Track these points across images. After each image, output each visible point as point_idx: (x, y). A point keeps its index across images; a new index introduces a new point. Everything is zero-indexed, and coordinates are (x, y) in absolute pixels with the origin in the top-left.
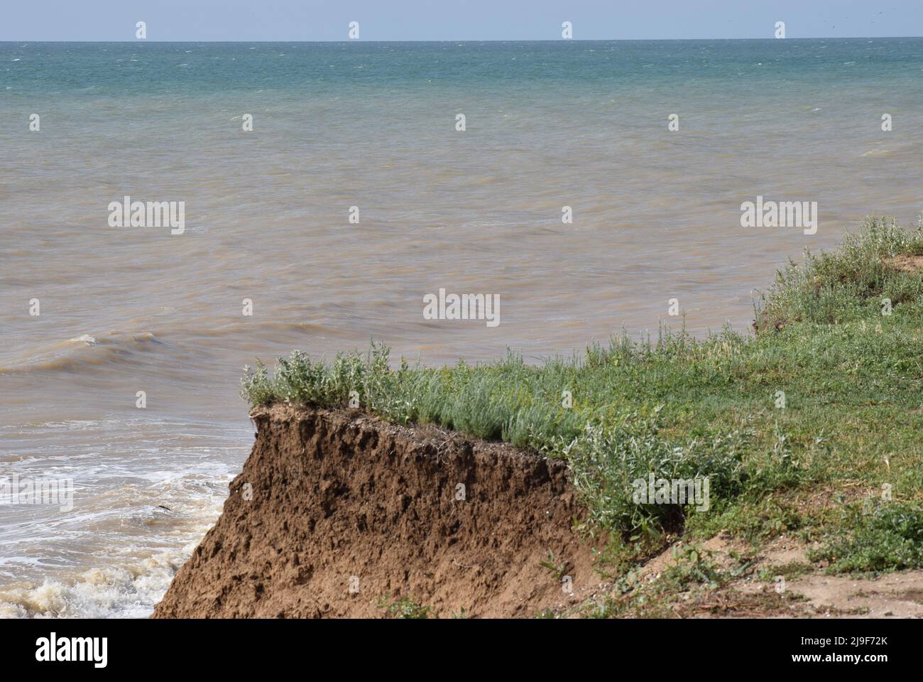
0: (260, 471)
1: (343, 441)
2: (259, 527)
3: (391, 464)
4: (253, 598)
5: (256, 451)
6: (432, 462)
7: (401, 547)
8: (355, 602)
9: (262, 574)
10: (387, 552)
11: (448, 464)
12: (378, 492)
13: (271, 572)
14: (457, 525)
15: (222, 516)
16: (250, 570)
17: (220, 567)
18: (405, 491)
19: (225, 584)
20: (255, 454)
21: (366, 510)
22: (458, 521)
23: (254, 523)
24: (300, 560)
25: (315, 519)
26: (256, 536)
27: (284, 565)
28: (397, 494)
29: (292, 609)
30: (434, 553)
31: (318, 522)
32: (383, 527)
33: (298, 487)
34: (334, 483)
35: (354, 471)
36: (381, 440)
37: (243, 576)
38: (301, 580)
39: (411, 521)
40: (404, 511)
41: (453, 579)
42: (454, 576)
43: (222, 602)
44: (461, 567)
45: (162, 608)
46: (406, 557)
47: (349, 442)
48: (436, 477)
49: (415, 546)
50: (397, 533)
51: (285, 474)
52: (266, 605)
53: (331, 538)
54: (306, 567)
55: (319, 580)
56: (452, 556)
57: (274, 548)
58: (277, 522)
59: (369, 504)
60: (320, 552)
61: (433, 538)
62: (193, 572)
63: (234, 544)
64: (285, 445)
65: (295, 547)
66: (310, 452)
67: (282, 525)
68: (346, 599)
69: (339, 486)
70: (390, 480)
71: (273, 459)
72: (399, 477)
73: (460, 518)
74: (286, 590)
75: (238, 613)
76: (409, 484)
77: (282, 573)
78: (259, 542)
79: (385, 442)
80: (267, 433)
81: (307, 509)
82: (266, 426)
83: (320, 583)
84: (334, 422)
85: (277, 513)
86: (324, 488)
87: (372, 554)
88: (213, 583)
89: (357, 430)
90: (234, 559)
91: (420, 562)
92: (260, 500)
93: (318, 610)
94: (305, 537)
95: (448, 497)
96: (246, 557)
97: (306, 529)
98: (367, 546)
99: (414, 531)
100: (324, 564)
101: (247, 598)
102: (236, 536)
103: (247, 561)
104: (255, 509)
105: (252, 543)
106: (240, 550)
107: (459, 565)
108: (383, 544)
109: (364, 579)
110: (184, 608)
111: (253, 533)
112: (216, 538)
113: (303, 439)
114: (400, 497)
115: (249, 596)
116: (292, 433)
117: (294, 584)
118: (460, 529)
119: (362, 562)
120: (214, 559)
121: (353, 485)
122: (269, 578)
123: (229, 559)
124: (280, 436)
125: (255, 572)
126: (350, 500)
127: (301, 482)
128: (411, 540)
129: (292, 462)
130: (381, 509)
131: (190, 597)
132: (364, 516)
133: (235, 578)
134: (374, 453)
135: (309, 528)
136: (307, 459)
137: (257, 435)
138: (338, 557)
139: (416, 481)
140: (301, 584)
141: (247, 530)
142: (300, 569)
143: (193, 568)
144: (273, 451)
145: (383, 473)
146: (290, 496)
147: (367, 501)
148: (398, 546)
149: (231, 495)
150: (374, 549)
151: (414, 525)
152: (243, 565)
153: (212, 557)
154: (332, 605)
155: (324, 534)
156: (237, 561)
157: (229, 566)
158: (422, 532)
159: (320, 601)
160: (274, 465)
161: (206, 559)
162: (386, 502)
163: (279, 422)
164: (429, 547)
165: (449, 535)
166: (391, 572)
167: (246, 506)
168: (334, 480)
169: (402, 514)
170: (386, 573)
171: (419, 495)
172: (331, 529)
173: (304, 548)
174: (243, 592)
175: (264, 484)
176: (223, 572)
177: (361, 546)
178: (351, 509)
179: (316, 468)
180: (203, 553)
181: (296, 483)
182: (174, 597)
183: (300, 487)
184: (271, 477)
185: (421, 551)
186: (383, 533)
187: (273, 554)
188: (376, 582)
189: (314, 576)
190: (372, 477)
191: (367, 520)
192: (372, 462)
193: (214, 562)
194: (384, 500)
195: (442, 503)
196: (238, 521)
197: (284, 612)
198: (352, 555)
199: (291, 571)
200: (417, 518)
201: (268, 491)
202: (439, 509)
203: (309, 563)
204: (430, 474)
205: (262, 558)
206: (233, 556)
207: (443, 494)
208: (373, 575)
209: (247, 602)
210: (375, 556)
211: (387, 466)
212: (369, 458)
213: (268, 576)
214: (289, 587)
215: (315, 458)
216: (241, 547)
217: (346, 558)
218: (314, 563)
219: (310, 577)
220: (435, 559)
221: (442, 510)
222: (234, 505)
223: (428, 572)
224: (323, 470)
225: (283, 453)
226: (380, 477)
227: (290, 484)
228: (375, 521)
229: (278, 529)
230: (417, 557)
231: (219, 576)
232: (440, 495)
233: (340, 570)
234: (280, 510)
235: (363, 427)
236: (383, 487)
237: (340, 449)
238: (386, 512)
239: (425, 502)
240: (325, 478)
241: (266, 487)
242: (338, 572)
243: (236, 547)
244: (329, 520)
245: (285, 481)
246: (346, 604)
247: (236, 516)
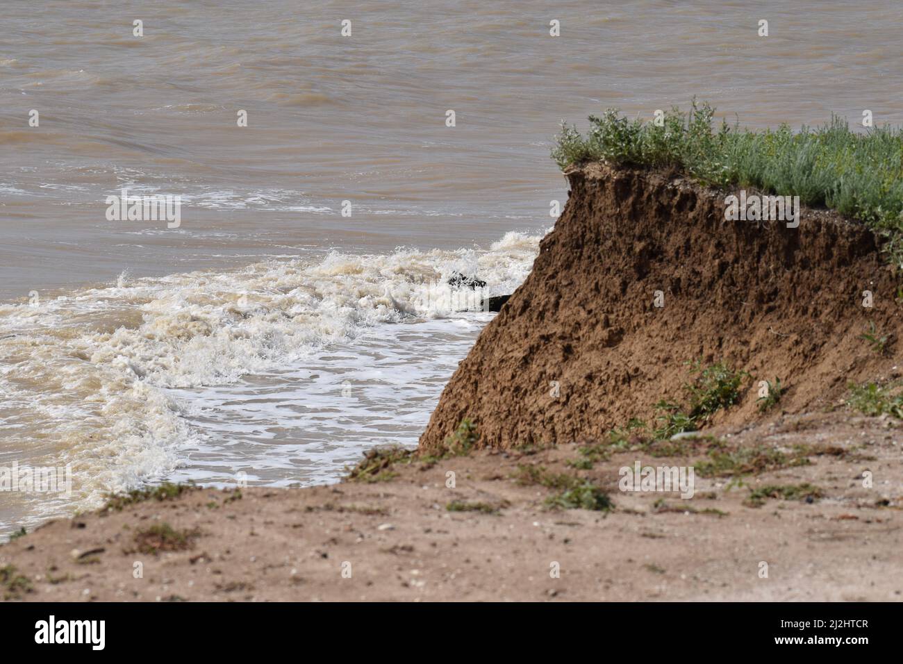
0: (572, 229)
1: (659, 202)
2: (569, 287)
3: (708, 228)
4: (561, 359)
5: (569, 210)
6: (752, 227)
7: (715, 313)
8: (666, 367)
9: (571, 334)
10: (701, 317)
11: (768, 229)
12: (694, 256)
13: (581, 333)
14: (776, 292)
15: (532, 274)
16: (558, 329)
17: (528, 325)
18: (722, 255)
19: (532, 343)
20: (567, 212)
21: (681, 273)
22: (776, 288)
23: (564, 283)
24: (611, 322)
25: (628, 281)
26: (567, 296)
27: (593, 326)
28: (714, 258)
29: (600, 371)
30: (751, 320)
31: (630, 285)
32: (698, 291)
33: (611, 247)
34: (648, 244)
35: (669, 233)
36: (699, 202)
37: (552, 335)
38: (612, 341)
39: (728, 286)
40: (720, 276)
41: (769, 347)
42: (769, 344)
43: (529, 361)
44: (778, 336)
45: (467, 365)
46: (721, 322)
47: (665, 203)
48: (755, 243)
49: (730, 312)
50: (712, 298)
51: (598, 234)
52: (574, 366)
53: (644, 300)
54: (616, 329)
55: (629, 343)
56: (769, 324)
57: (584, 308)
58: (588, 282)
59: (684, 268)
60: (631, 314)
61: (749, 305)
62: (500, 330)
63: (543, 303)
64: (599, 204)
65: (605, 308)
66: (625, 213)
67: (593, 285)
68: (656, 363)
69: (653, 248)
70: (706, 243)
71: (586, 218)
72: (716, 242)
73: (778, 286)
74: (594, 351)
75: (545, 373)
76: (726, 248)
77: (591, 335)
78: (569, 302)
79: (703, 204)
80: (581, 191)
81: (619, 270)
82: (580, 184)
83: (630, 346)
84: (651, 182)
85: (589, 273)
86: (637, 250)
87: (685, 319)
88: (521, 342)
89: (675, 192)
90: (542, 318)
91: (735, 328)
92: (571, 259)
93: (628, 373)
94: (616, 298)
95: (767, 263)
96: (555, 317)
97: (618, 291)
98: (680, 310)
99: (730, 297)
100: (634, 327)
101: (555, 358)
102: (545, 295)
103: (556, 321)
104: (565, 269)
105: (562, 302)
106: (549, 309)
107: (776, 333)
108: (697, 308)
109: (676, 344)
110: (489, 366)
111: (563, 293)
112: (524, 295)
113: (619, 199)
114: (717, 262)
115: (557, 356)
116: (607, 192)
117: (604, 347)
118: (779, 297)
119: (674, 327)
120: (522, 318)
121: (668, 248)
122: (578, 339)
123: (537, 318)
124: (594, 194)
125: (564, 332)
126: (665, 264)
127: (614, 243)
128: (727, 306)
129: (606, 221)
130: (697, 274)
131: (496, 354)
132: (679, 280)
133: (542, 337)
134: (691, 215)
135: (621, 289)
136: (622, 220)
137: (570, 194)
138: (649, 321)
139: (734, 246)
140: (610, 346)
141: (557, 289)
142: (610, 331)
143: (499, 325)
144: (586, 209)
145: (700, 237)
146: (603, 257)
147: (682, 264)
148: (713, 311)
149: (541, 253)
150: (688, 313)
151: (730, 291)
152: (551, 325)
153: (520, 315)
154: (642, 369)
155: (636, 297)
156: (545, 321)
157: (537, 325)
158: (739, 299)
159: (630, 364)
160: (587, 224)
161: (514, 317)
162: (702, 266)
163: (594, 180)
164: (745, 314)
165: (767, 302)
166: (704, 338)
167: (556, 265)
168: (649, 241)
169: (718, 280)
170: (699, 339)
171: (736, 260)
172: (644, 291)
173: (615, 310)
174: (550, 352)
175: (576, 244)
176: (530, 330)
177: (675, 310)
178: (665, 272)
179: (630, 229)
180: (511, 311)
181: (609, 243)
182: (480, 354)
183: (613, 248)
184: (583, 236)
185: (736, 317)
186: (698, 297)
187: (583, 314)
188: (688, 347)
189: (624, 339)
190: (689, 240)
191: (682, 284)
192: (688, 224)
193: (522, 320)
194: (700, 264)
195: (760, 270)
196: (547, 280)
197: (592, 373)
198: (664, 319)
199: (601, 333)
200: (733, 284)
201: (579, 250)
202: (757, 276)
203: (619, 325)
204: (749, 241)
205: (571, 318)
206: (541, 316)
207: (762, 260)
208: (686, 340)
209: (554, 362)
210: (689, 321)
211: (705, 229)
212: (686, 221)
213: (576, 337)
214: (598, 349)
215: (629, 218)
216: (550, 306)
217: (658, 321)
218: (624, 326)
219: (620, 340)
220: (751, 326)
221: (760, 276)
222: (544, 264)
223: (742, 339)
224: (637, 231)
225: (597, 213)
226: (696, 241)
227: (602, 244)
228: (689, 285)
229: (589, 290)
230: (732, 324)
231: (526, 335)
232: (758, 261)
233: (652, 334)
234: (592, 270)
235: (681, 188)
236: (699, 251)
237: (656, 210)
238: (701, 277)
239: (743, 267)
240: (640, 239)
241: (578, 247)
242: (650, 336)
243: (544, 306)
244: (642, 282)
245: (597, 242)
246: (656, 369)
247: (545, 275)
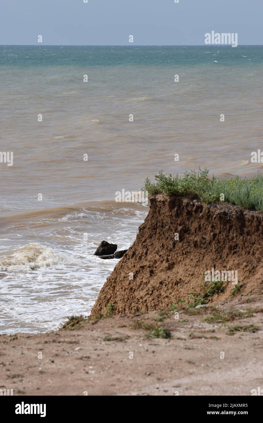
0: (152, 222)
1: (188, 209)
2: (151, 246)
3: (208, 220)
4: (149, 276)
5: (150, 214)
6: (226, 219)
7: (212, 255)
8: (192, 278)
9: (153, 265)
10: (206, 257)
11: (233, 219)
12: (203, 231)
13: (157, 265)
14: (237, 245)
15: (136, 241)
16: (147, 263)
17: (135, 262)
18: (214, 231)
19: (137, 270)
20: (150, 215)
21: (197, 239)
22: (237, 244)
23: (149, 244)
24: (169, 260)
25: (176, 242)
26: (151, 249)
27: (162, 262)
28: (211, 232)
29: (165, 280)
30: (227, 257)
31: (177, 244)
32: (205, 246)
33: (168, 229)
34: (184, 227)
35: (192, 222)
36: (204, 209)
37: (145, 266)
38: (170, 267)
39: (217, 243)
40: (214, 240)
41: (235, 268)
42: (235, 267)
43: (136, 277)
44: (238, 263)
45: (110, 280)
46: (215, 258)
47: (190, 210)
48: (228, 225)
49: (218, 254)
50: (211, 249)
51: (162, 223)
52: (154, 278)
53: (182, 250)
54: (171, 263)
55: (177, 269)
56: (234, 259)
57: (158, 254)
58: (159, 244)
59: (199, 236)
60: (177, 256)
61: (226, 251)
62: (123, 264)
63: (141, 253)
64: (163, 211)
65: (167, 254)
66: (173, 214)
67: (161, 245)
68: (189, 276)
69: (186, 229)
70: (207, 226)
71: (157, 217)
72: (212, 225)
73: (238, 243)
74: (163, 272)
75: (143, 282)
76: (216, 228)
77: (161, 265)
78: (151, 252)
79: (206, 210)
80: (155, 206)
81: (172, 238)
82: (155, 203)
83: (178, 269)
84: (184, 201)
85: (159, 240)
86: (179, 230)
87: (200, 258)
88: (132, 269)
89: (194, 205)
90: (141, 259)
91: (221, 260)
92: (152, 234)
93: (177, 281)
94: (171, 250)
95: (232, 233)
96: (146, 258)
97: (172, 247)
98: (198, 254)
99: (218, 248)
100: (179, 262)
101: (146, 276)
102: (142, 249)
103: (146, 260)
104: (150, 238)
105: (149, 252)
106: (143, 255)
107: (237, 262)
108: (204, 253)
109: (196, 268)
110: (119, 280)
111: (149, 248)
112: (133, 250)
113: (170, 209)
114: (212, 233)
115: (147, 275)
116: (166, 206)
117: (167, 270)
118: (238, 247)
119: (195, 261)
120: (132, 259)
121: (192, 228)
122: (156, 267)
123: (139, 259)
124: (160, 207)
125: (150, 265)
126: (190, 235)
127: (170, 227)
128: (217, 252)
129: (166, 218)
130: (204, 239)
131: (122, 275)
132: (197, 241)
133: (141, 267)
134: (201, 214)
135: (173, 246)
136: (172, 217)
137: (150, 207)
138: (185, 259)
139: (219, 227)
140: (169, 270)
141: (146, 247)
142: (169, 263)
143: (123, 262)
144: (157, 213)
145: (205, 223)
146: (165, 233)
147: (198, 235)
148: (211, 254)
149: (139, 232)
150: (201, 255)
151: (218, 246)
152: (145, 262)
153: (131, 258)
154: (183, 279)
155: (179, 249)
156: (142, 260)
157: (139, 262)
158: (221, 248)
159: (177, 277)
160: (158, 220)
161: (129, 259)
162: (206, 236)
163: (160, 201)
164: (224, 255)
165: (233, 250)
166: (208, 265)
167: (146, 237)
168: (184, 226)
169: (213, 241)
170: (206, 266)
171: (220, 233)
172: (182, 247)
173: (170, 255)
174: (144, 273)
175: (154, 228)
176: (136, 264)
177: (195, 254)
178: (191, 238)
179: (176, 221)
180: (128, 257)
181: (167, 227)
182: (115, 275)
183: (169, 229)
184: (157, 225)
185: (221, 256)
186: (205, 248)
187: (158, 257)
188: (201, 269)
189: (175, 266)
190: (200, 225)
191: (198, 243)
192: (200, 218)
193: (132, 260)
194: (205, 235)
195: (230, 236)
196: (142, 243)
197: (162, 281)
198: (191, 258)
199: (165, 264)
200: (219, 242)
201: (155, 230)
202: (229, 239)
203: (173, 261)
204: (225, 225)
205: (153, 259)
206: (140, 258)
207: (231, 232)
208: (200, 266)
209: (146, 277)
210: (201, 258)
211: (207, 220)
212: (199, 217)
213: (155, 266)
214: (164, 271)
215: (175, 217)
216: (144, 254)
217: (189, 259)
218: (175, 261)
219: (173, 267)
220: (227, 260)
221: (230, 239)
222: (140, 236)
223: (224, 265)
224: (179, 222)
225: (162, 215)
226: (203, 225)
227: (165, 227)
228: (201, 243)
229: (160, 247)
230: (219, 259)
231: (134, 266)
232: (229, 233)
233: (186, 264)
234: (161, 238)
235: (196, 203)
236: (205, 229)
237: (186, 213)
238: (206, 240)
239: (223, 236)
240: (180, 225)
241: (155, 229)
242: (185, 265)
243: (141, 254)
244: (181, 243)
245: (162, 227)
246: (188, 279)
247: (141, 241)
